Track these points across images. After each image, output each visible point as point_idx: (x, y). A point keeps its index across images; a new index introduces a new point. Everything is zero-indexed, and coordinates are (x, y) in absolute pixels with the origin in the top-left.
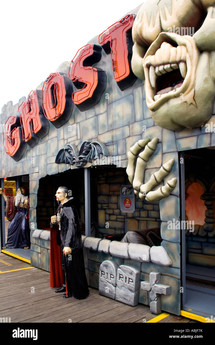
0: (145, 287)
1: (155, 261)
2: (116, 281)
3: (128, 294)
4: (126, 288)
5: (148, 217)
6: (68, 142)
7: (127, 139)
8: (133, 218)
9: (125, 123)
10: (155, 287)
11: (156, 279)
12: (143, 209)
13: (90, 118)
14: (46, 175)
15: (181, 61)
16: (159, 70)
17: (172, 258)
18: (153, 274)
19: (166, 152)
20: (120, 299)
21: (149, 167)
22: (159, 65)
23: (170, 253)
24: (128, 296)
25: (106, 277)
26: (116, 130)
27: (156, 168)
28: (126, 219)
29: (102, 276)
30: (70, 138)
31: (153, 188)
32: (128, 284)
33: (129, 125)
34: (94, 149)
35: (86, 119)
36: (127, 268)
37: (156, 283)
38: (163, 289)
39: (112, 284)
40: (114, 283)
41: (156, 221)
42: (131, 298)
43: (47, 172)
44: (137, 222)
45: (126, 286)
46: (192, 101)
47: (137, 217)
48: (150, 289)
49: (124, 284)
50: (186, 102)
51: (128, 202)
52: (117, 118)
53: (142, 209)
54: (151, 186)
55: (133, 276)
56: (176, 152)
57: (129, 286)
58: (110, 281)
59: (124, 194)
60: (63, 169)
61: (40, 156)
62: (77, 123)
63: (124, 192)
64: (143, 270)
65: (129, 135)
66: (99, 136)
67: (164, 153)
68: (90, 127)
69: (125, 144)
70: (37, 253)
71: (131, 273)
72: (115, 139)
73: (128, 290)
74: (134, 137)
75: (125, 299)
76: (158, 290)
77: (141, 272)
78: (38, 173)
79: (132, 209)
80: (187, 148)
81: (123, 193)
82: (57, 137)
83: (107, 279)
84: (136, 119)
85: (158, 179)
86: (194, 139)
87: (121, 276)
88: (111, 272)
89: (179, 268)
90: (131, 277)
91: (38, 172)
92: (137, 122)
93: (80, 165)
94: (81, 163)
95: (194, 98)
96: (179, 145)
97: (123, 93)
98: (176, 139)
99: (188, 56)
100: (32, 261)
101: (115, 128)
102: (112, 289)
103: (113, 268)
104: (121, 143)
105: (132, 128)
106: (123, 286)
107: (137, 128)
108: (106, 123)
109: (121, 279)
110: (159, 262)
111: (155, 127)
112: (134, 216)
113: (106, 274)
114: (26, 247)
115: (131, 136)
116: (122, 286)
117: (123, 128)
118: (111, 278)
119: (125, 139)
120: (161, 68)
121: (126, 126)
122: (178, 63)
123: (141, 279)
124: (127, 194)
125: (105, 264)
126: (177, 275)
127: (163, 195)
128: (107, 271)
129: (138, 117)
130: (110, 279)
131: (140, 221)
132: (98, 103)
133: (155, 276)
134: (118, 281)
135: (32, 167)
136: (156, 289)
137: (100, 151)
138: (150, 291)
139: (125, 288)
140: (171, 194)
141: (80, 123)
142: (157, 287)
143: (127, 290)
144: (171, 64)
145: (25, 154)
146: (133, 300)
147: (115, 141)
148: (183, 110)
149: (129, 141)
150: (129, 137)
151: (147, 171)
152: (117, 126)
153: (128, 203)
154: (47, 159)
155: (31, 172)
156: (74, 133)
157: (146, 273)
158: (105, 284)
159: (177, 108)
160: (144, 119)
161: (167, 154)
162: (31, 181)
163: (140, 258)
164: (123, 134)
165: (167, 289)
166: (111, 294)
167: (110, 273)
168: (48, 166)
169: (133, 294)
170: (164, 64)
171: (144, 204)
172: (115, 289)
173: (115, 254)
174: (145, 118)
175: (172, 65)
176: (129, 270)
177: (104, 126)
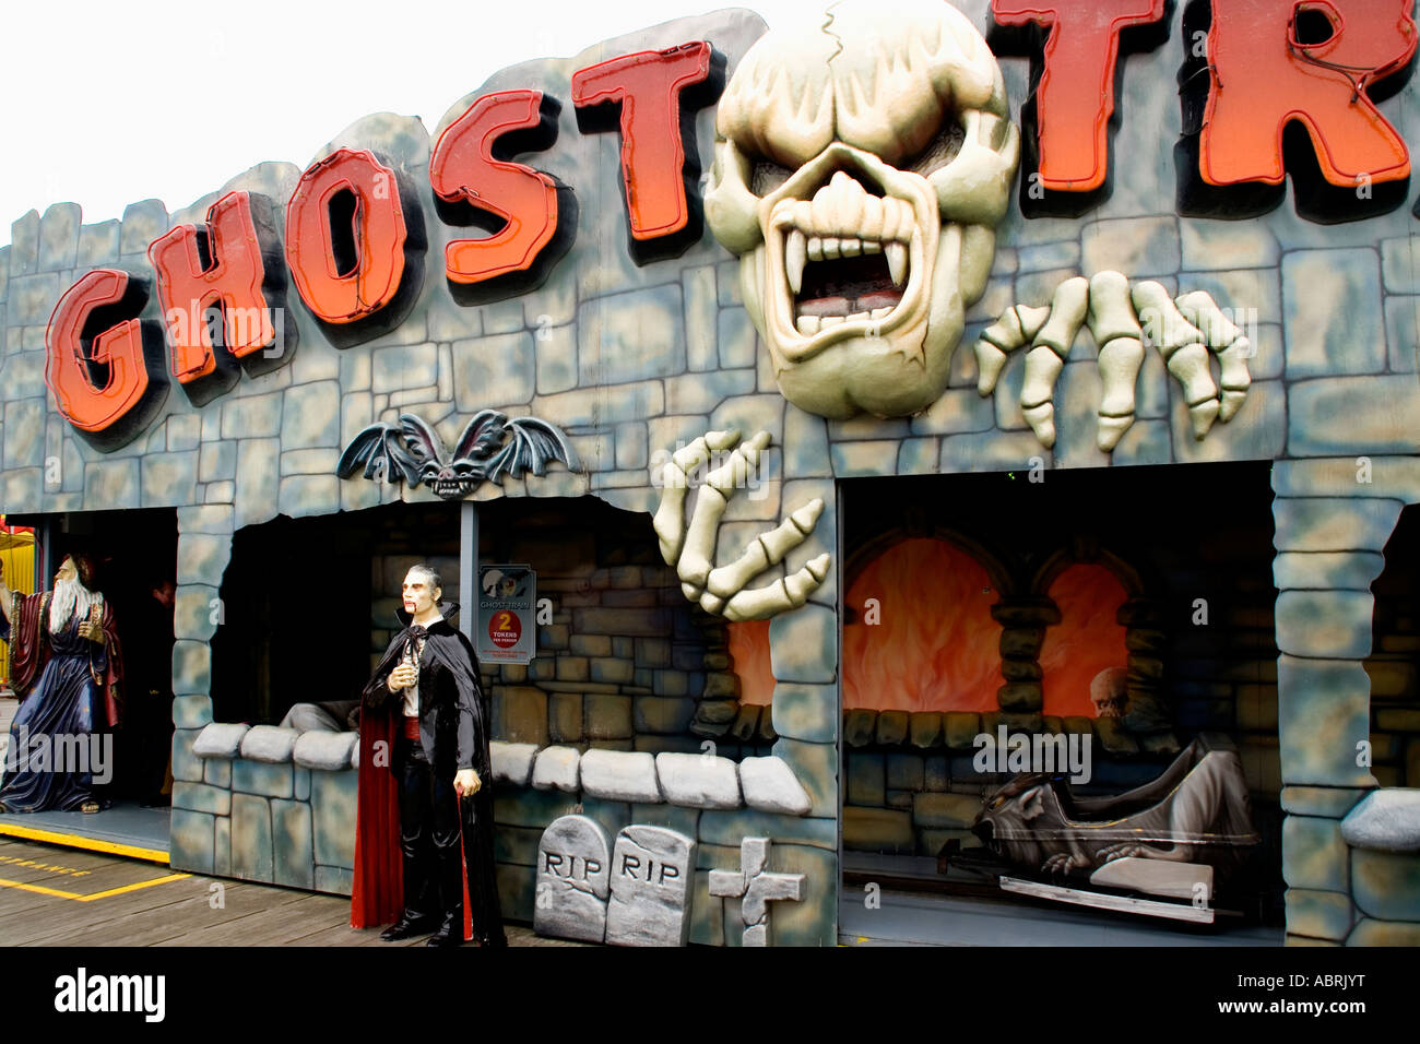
0: (725, 886)
1: (764, 802)
2: (609, 881)
3: (658, 918)
4: (652, 899)
5: (589, 679)
6: (392, 405)
7: (654, 424)
8: (528, 682)
9: (648, 370)
10: (763, 880)
11: (763, 856)
12: (571, 652)
13: (501, 334)
14: (276, 515)
15: (895, 240)
16: (822, 250)
17: (811, 789)
18: (755, 842)
19: (797, 476)
20: (626, 937)
21: (732, 516)
22: (823, 236)
23: (804, 774)
24: (659, 922)
25: (569, 873)
26: (610, 388)
27: (759, 521)
28: (496, 690)
29: (548, 870)
30: (403, 390)
31: (752, 580)
32: (660, 886)
33: (662, 380)
34: (524, 441)
35: (483, 335)
36: (655, 832)
37: (763, 870)
38: (791, 885)
39: (594, 894)
40: (601, 887)
41: (620, 693)
42: (669, 929)
43: (277, 503)
44: (541, 699)
45: (652, 894)
46: (917, 351)
47: (543, 680)
48: (742, 888)
49: (644, 886)
50: (902, 353)
51: (508, 625)
52: (615, 351)
53: (568, 653)
54: (747, 575)
55: (678, 855)
56: (831, 478)
57: (665, 889)
58: (585, 882)
59: (493, 594)
60: (362, 500)
61: (242, 443)
62: (439, 344)
63: (491, 587)
64: (705, 835)
65: (661, 410)
66: (536, 398)
67: (790, 480)
68: (500, 366)
69: (644, 437)
70: (211, 818)
71: (673, 849)
72: (603, 418)
73: (659, 905)
74: (681, 418)
75: (646, 934)
76: (773, 890)
77: (699, 841)
78: (229, 508)
79: (525, 653)
80: (867, 471)
81: (489, 591)
82: (337, 380)
83: (570, 879)
84: (690, 364)
85: (775, 555)
86: (890, 449)
87: (629, 861)
88: (590, 853)
89: (834, 819)
90: (670, 859)
91: (232, 504)
92: (694, 373)
93: (458, 491)
94: (461, 484)
95: (925, 346)
96: (842, 462)
97: (643, 274)
98: (831, 442)
99: (917, 232)
100: (177, 851)
101: (605, 382)
102: (592, 910)
103: (599, 838)
104: (630, 434)
105: (675, 390)
106: (641, 894)
107: (693, 392)
108: (569, 362)
109: (632, 873)
110: (776, 803)
111: (758, 397)
112: (531, 674)
113: (568, 862)
114: (89, 803)
115: (669, 416)
116: (636, 894)
117: (639, 385)
118: (589, 873)
119: (646, 421)
120: (831, 246)
121: (650, 379)
122: (884, 243)
123: (698, 866)
124: (504, 597)
125: (564, 827)
126: (826, 838)
127: (788, 602)
128: (571, 850)
129: (700, 356)
130: (586, 878)
131: (556, 695)
132: (538, 289)
133: (763, 848)
134: (618, 878)
135: (195, 481)
136: (764, 886)
137: (547, 449)
138: (743, 896)
139: (649, 898)
140: (808, 601)
141: (455, 346)
142: (770, 879)
143: (653, 903)
144: (862, 240)
145: (159, 426)
146: (680, 932)
147: (604, 425)
148: (890, 371)
149: (663, 431)
150: (662, 415)
151: (725, 528)
152: (614, 377)
153: (509, 628)
154: (283, 456)
155: (191, 500)
156: (424, 375)
157: (716, 844)
158: (563, 897)
159: (876, 364)
160: (720, 368)
161: (800, 483)
162: (190, 533)
163: (705, 796)
164: (639, 404)
165: (802, 882)
166: (587, 928)
167: (586, 855)
168: (286, 482)
169: (679, 914)
170: (841, 236)
171: (574, 633)
172: (603, 909)
173: (607, 793)
174: (723, 365)
175: (867, 245)
176: (664, 838)
177: (559, 370)
